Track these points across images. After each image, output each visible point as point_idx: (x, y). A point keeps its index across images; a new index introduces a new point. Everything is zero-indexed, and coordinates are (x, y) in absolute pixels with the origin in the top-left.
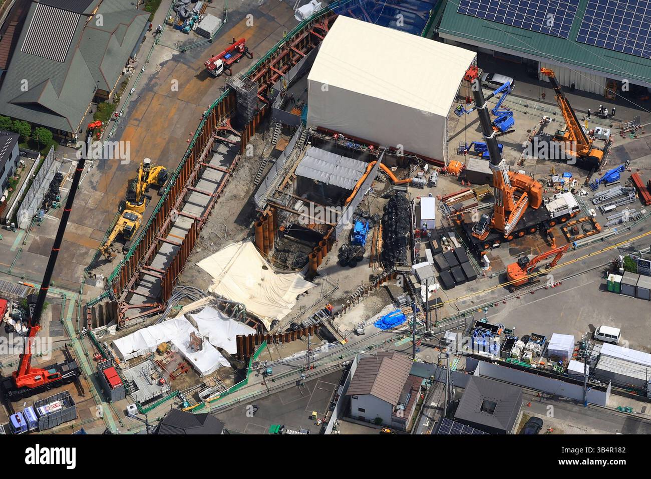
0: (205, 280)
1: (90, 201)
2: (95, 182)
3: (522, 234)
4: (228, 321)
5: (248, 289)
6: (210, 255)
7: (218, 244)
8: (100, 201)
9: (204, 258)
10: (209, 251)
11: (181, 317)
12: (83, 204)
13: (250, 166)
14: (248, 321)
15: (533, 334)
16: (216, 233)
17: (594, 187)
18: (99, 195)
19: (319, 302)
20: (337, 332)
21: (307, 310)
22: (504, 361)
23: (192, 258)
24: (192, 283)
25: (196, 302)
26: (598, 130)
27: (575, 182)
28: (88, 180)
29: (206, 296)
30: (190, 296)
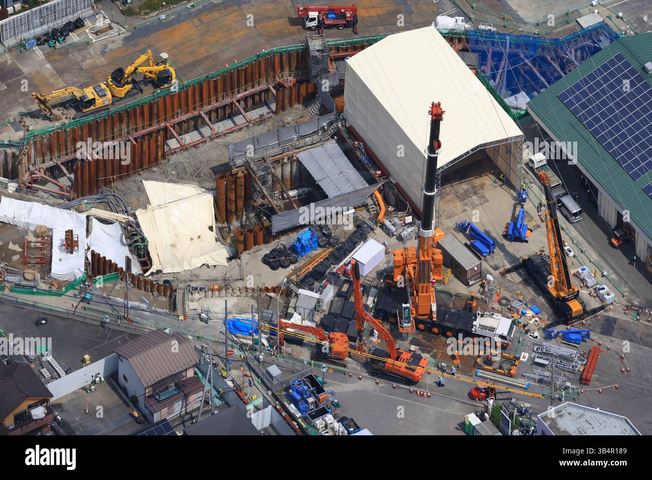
0: (139, 201)
1: (88, 61)
2: (109, 49)
3: (435, 330)
4: (124, 247)
5: (177, 236)
6: (163, 181)
7: (181, 177)
8: (97, 67)
9: (156, 180)
10: (165, 177)
11: (83, 216)
12: (79, 59)
13: (271, 127)
14: (142, 259)
15: (352, 420)
16: (186, 166)
17: (548, 337)
18: (102, 60)
19: (216, 280)
20: (183, 305)
21: (197, 280)
22: (304, 426)
23: (145, 174)
24: (125, 195)
25: (113, 213)
26: (603, 289)
27: (536, 321)
28: (106, 43)
29: (128, 215)
30: (110, 204)
